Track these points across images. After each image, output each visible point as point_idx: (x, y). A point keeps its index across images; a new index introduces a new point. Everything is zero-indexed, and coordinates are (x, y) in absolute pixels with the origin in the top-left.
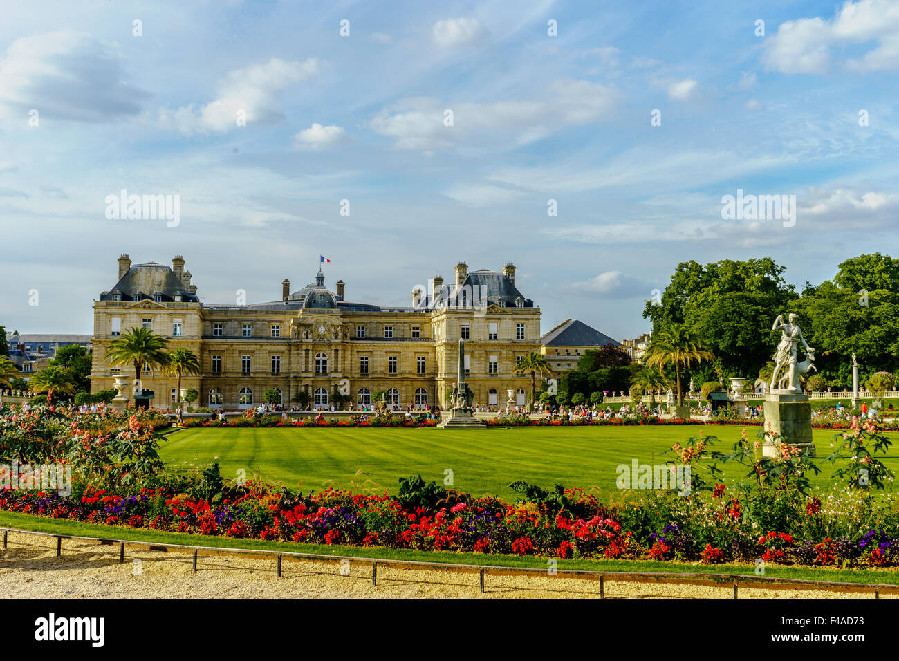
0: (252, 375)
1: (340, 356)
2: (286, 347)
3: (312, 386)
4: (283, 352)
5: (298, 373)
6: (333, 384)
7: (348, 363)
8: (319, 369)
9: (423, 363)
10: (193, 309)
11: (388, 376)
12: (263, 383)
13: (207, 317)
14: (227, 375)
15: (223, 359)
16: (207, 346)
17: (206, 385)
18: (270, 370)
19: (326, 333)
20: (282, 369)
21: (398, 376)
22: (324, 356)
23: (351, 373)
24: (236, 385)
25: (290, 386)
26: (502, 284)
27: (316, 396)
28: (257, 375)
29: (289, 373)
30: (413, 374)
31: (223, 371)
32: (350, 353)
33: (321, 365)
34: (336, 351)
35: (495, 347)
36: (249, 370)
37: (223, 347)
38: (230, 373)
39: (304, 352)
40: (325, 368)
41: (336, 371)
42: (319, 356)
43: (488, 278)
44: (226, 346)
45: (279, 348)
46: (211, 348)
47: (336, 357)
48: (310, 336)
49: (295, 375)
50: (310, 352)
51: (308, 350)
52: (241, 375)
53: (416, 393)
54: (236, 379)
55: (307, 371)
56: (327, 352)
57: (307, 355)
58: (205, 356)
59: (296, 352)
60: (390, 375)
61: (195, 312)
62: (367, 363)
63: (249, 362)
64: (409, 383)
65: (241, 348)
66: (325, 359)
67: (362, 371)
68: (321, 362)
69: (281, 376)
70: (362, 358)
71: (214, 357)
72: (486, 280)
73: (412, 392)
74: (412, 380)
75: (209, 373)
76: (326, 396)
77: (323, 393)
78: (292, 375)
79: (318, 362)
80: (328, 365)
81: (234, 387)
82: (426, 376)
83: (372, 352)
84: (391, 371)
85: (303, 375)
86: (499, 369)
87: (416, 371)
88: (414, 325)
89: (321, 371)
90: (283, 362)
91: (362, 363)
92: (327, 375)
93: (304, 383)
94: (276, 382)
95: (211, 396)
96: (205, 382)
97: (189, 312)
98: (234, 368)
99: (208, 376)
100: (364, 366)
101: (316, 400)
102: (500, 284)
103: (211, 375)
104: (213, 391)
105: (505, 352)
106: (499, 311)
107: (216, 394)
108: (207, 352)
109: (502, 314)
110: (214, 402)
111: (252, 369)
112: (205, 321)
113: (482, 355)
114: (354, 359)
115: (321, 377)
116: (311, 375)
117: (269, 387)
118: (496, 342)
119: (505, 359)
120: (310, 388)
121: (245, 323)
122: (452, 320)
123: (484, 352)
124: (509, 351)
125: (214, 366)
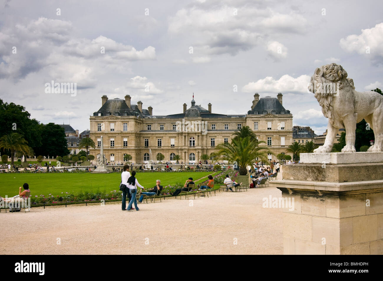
0: (162, 148)
1: (200, 138)
2: (177, 135)
3: (188, 152)
4: (176, 137)
5: (182, 147)
6: (197, 151)
7: (205, 141)
10: (132, 119)
12: (167, 151)
15: (149, 141)
16: (142, 135)
17: (142, 152)
18: (170, 145)
20: (176, 145)
22: (193, 138)
23: (206, 146)
25: (179, 152)
26: (275, 103)
27: (190, 157)
28: (164, 148)
29: (179, 147)
31: (149, 146)
32: (205, 137)
33: (192, 143)
34: (198, 136)
35: (270, 133)
37: (149, 136)
38: (152, 147)
39: (184, 137)
40: (194, 144)
41: (198, 145)
42: (191, 138)
43: (269, 101)
44: (150, 135)
45: (174, 135)
46: (144, 136)
47: (198, 139)
49: (181, 147)
50: (187, 137)
51: (186, 136)
52: (157, 148)
54: (155, 150)
55: (185, 146)
56: (194, 137)
57: (185, 139)
58: (141, 139)
59: (181, 137)
61: (133, 120)
62: (214, 141)
63: (161, 142)
65: (157, 135)
66: (194, 140)
67: (212, 145)
69: (175, 148)
70: (212, 139)
71: (146, 140)
72: (268, 101)
75: (143, 147)
76: (194, 157)
77: (193, 155)
79: (191, 141)
80: (195, 143)
81: (154, 153)
83: (216, 136)
85: (183, 148)
86: (272, 143)
88: (238, 124)
89: (192, 145)
90: (176, 141)
91: (212, 141)
92: (195, 147)
93: (184, 151)
94: (173, 151)
95: (144, 157)
96: (142, 151)
97: (130, 120)
98: (154, 144)
99: (143, 148)
100: (213, 143)
101: (190, 158)
102: (274, 103)
103: (144, 148)
104: (145, 155)
105: (275, 136)
106: (272, 116)
107: (147, 156)
108: (142, 137)
109: (274, 118)
110: (146, 160)
111: (162, 145)
112: (143, 123)
113: (264, 137)
114: (208, 140)
115: (192, 148)
116: (187, 148)
117: (170, 153)
118: (271, 131)
119: (275, 139)
120: (187, 153)
121: (161, 124)
122: (249, 121)
123: (265, 135)
124: (277, 135)
125: (146, 144)
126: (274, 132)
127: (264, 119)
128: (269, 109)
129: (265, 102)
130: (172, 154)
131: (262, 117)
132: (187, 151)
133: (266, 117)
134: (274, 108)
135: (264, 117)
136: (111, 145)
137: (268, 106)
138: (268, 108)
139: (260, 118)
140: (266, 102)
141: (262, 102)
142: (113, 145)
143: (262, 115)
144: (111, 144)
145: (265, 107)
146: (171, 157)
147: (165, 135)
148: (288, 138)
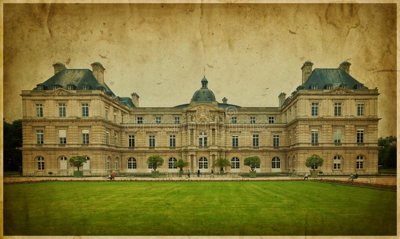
0: (156, 149)
1: (216, 133)
2: (179, 129)
3: (196, 155)
4: (177, 132)
5: (186, 147)
6: (211, 154)
7: (223, 138)
8: (202, 144)
9: (278, 139)
11: (252, 149)
12: (165, 154)
13: (132, 113)
14: (139, 149)
15: (135, 138)
16: (124, 129)
17: (124, 156)
18: (169, 145)
19: (206, 117)
20: (177, 144)
21: (260, 149)
22: (205, 134)
23: (225, 147)
24: (145, 156)
25: (182, 156)
26: (341, 76)
27: (200, 163)
28: (159, 149)
29: (181, 147)
30: (271, 147)
31: (136, 145)
32: (224, 132)
33: (203, 141)
34: (214, 130)
35: (340, 122)
36: (154, 145)
37: (135, 130)
38: (140, 147)
39: (190, 131)
40: (205, 143)
41: (214, 144)
42: (201, 134)
43: (329, 72)
45: (174, 130)
46: (128, 130)
47: (214, 134)
48: (194, 120)
50: (194, 131)
51: (193, 129)
52: (148, 149)
53: (273, 160)
54: (145, 152)
55: (192, 145)
56: (207, 132)
57: (192, 133)
58: (123, 135)
59: (185, 132)
60: (254, 148)
61: (97, 97)
63: (154, 139)
64: (268, 153)
65: (148, 130)
66: (206, 136)
67: (234, 145)
68: (203, 139)
69: (176, 149)
70: (234, 136)
71: (130, 137)
73: (269, 160)
74: (270, 151)
75: (126, 147)
76: (207, 163)
77: (205, 161)
78: (183, 149)
79: (201, 139)
80: (208, 140)
81: (143, 157)
82: (280, 149)
83: (240, 132)
84: (254, 145)
85: (189, 148)
87: (272, 145)
88: (270, 116)
89: (203, 145)
90: (177, 139)
92: (207, 147)
93: (190, 153)
94: (173, 154)
95: (129, 163)
96: (124, 154)
97: (93, 97)
98: (144, 144)
99: (125, 149)
100: (235, 142)
101: (200, 165)
103: (127, 149)
104: (130, 160)
105: (347, 126)
106: (344, 92)
107: (132, 162)
108: (125, 133)
109: (346, 95)
110: (131, 168)
111: (156, 145)
112: (131, 115)
113: (329, 129)
114: (227, 137)
115: (203, 149)
116: (195, 148)
117: (168, 157)
118: (341, 118)
119: (348, 131)
120: (195, 157)
121: (157, 116)
122: (303, 101)
123: (330, 126)
124: (351, 125)
125: (130, 143)
126: (346, 120)
127: (329, 97)
129: (323, 73)
130: (171, 158)
131: (327, 94)
132: (194, 153)
133: (332, 93)
135: (329, 94)
137: (330, 79)
138: (332, 82)
139: (323, 95)
143: (325, 91)
146: (169, 163)
147: (160, 129)
148: (370, 131)
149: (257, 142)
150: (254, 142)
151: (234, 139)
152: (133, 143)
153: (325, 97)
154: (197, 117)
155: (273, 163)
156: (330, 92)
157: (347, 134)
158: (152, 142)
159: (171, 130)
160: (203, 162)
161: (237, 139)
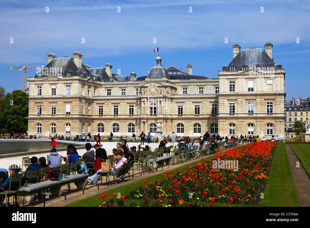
0: (119, 116)
4: (135, 103)
5: (141, 115)
8: (152, 113)
10: (75, 80)
11: (194, 116)
12: (125, 121)
13: (103, 86)
14: (106, 117)
15: (104, 108)
16: (95, 101)
18: (128, 113)
19: (155, 91)
20: (134, 113)
21: (201, 117)
23: (171, 115)
25: (137, 122)
27: (150, 128)
28: (121, 117)
29: (137, 115)
30: (209, 115)
31: (104, 114)
32: (170, 102)
33: (153, 110)
35: (252, 96)
36: (117, 114)
37: (104, 101)
38: (107, 115)
40: (155, 112)
41: (161, 113)
45: (133, 101)
46: (98, 102)
52: (113, 117)
53: (212, 126)
54: (111, 119)
55: (144, 114)
58: (94, 106)
59: (140, 103)
60: (196, 116)
61: (77, 81)
63: (117, 109)
64: (207, 120)
67: (179, 113)
68: (153, 108)
69: (134, 117)
70: (179, 106)
71: (100, 107)
74: (209, 119)
75: (97, 115)
76: (156, 128)
77: (154, 126)
78: (138, 117)
79: (151, 108)
80: (157, 110)
81: (109, 123)
83: (184, 102)
84: (196, 113)
87: (211, 113)
88: (216, 86)
89: (153, 113)
90: (135, 108)
92: (156, 115)
93: (143, 121)
94: (131, 121)
95: (98, 128)
96: (94, 121)
97: (74, 81)
98: (110, 112)
99: (96, 117)
100: (180, 110)
102: (260, 55)
103: (98, 117)
104: (99, 125)
105: (258, 100)
107: (101, 127)
108: (96, 104)
111: (119, 113)
112: (102, 88)
113: (243, 102)
115: (153, 117)
116: (146, 116)
117: (128, 123)
118: (253, 93)
119: (259, 104)
120: (146, 123)
122: (223, 80)
123: (244, 100)
124: (261, 98)
125: (100, 111)
126: (256, 95)
127: (243, 77)
128: (252, 63)
129: (246, 54)
130: (130, 124)
131: (240, 74)
132: (145, 121)
133: (245, 73)
134: (259, 61)
135: (243, 74)
136: (53, 113)
137: (250, 59)
138: (250, 63)
139: (237, 75)
140: (249, 54)
141: (243, 55)
142: (55, 113)
143: (240, 72)
144: (53, 111)
145: (246, 61)
146: (129, 128)
147: (122, 101)
148: (277, 104)
149: (199, 111)
150: (196, 111)
151: (179, 108)
152: (102, 111)
153: (240, 77)
154: (148, 91)
155: (211, 128)
156: (243, 73)
157: (258, 106)
158: (116, 111)
159: (130, 101)
160: (153, 127)
161: (182, 108)
